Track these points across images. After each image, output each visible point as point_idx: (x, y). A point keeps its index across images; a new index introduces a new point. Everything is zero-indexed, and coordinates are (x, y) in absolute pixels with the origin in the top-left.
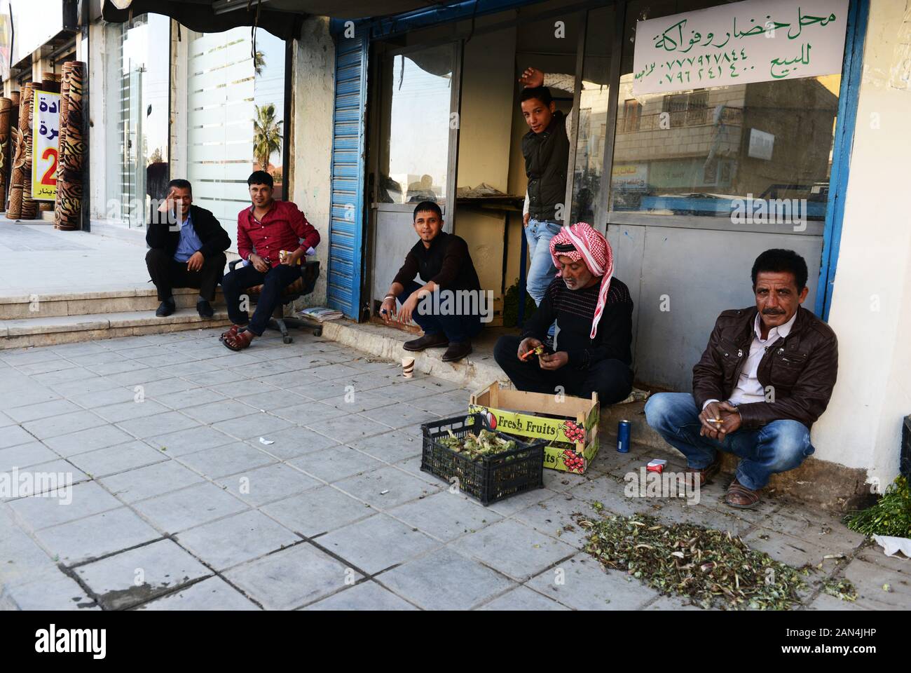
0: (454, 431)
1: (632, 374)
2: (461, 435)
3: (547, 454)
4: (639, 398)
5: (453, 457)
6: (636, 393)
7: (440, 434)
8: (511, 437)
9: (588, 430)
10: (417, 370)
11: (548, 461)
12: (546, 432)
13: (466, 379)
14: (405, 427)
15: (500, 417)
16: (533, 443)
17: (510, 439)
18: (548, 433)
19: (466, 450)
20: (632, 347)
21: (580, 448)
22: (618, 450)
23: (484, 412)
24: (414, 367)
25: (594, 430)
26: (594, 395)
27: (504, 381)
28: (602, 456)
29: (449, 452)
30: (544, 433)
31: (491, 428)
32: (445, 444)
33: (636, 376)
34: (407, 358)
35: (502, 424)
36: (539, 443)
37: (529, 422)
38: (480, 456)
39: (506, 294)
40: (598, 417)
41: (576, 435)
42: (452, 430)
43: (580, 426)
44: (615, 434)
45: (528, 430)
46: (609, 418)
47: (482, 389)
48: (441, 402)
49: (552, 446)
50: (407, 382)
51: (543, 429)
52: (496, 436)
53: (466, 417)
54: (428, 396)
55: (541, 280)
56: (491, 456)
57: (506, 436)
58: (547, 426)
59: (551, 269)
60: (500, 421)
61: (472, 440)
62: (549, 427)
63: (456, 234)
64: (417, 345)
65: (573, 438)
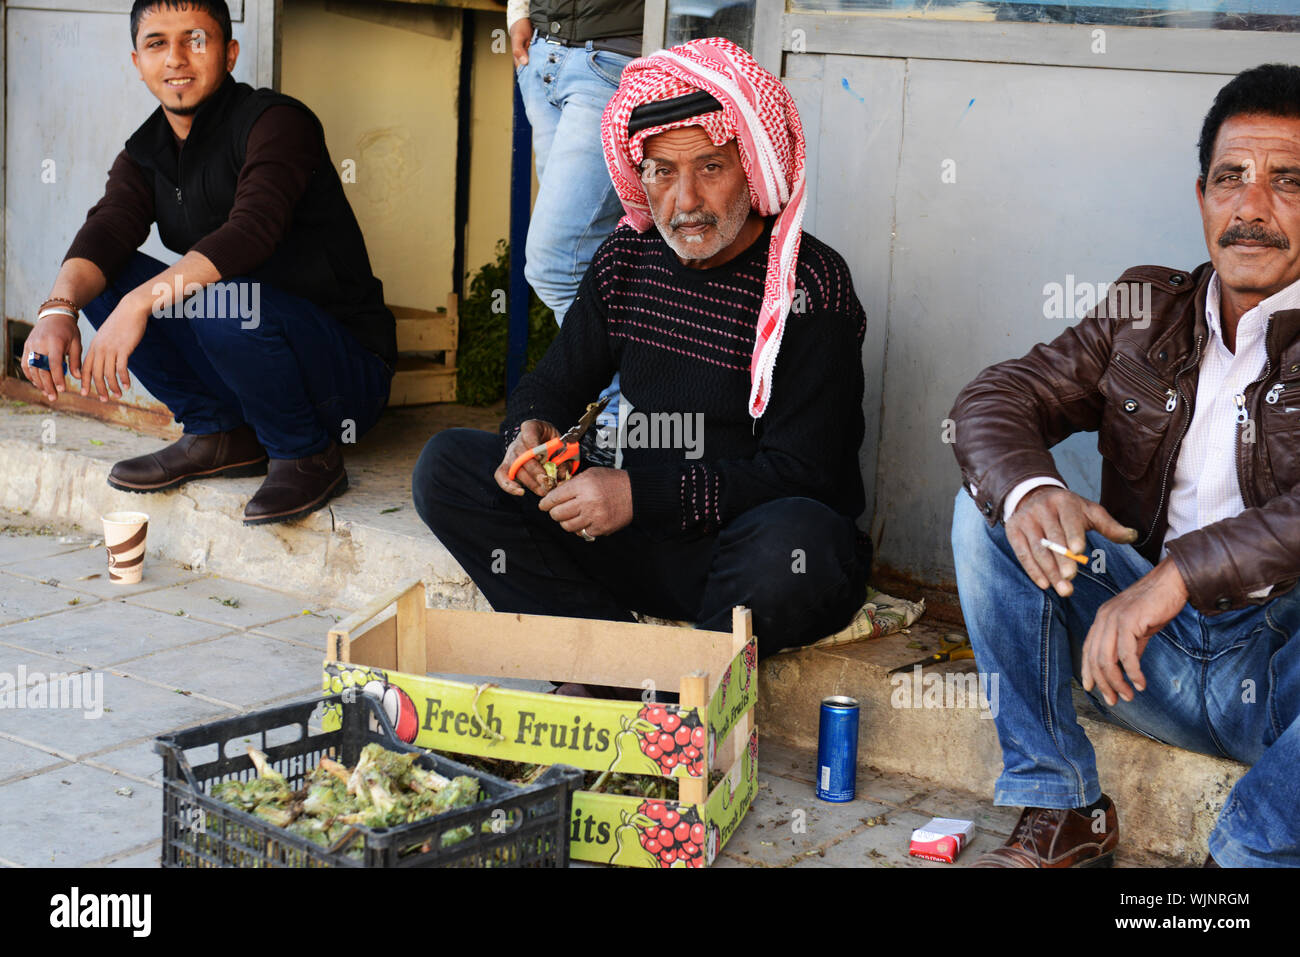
0: (274, 755)
1: (863, 545)
2: (294, 765)
3: (584, 818)
4: (891, 622)
5: (268, 840)
6: (879, 607)
7: (222, 767)
8: (463, 767)
9: (719, 734)
10: (160, 556)
11: (588, 839)
12: (580, 742)
13: (326, 579)
14: (108, 749)
15: (430, 701)
16: (539, 781)
17: (460, 773)
18: (587, 748)
19: (312, 816)
20: (865, 456)
21: (691, 790)
22: (820, 795)
23: (374, 688)
24: (149, 544)
25: (742, 731)
26: (740, 616)
27: (453, 584)
28: (766, 814)
29: (252, 824)
30: (574, 746)
31: (395, 741)
32: (238, 799)
33: (880, 554)
34: (125, 514)
35: (436, 724)
36: (553, 782)
37: (523, 715)
38: (356, 833)
39: (468, 294)
40: (754, 687)
41: (678, 749)
42: (265, 750)
43: (692, 721)
44: (811, 744)
45: (520, 740)
46: (794, 690)
47: (368, 612)
48: (240, 661)
49: (603, 789)
50: (122, 598)
51: (569, 736)
52: (415, 763)
53: (312, 706)
54: (194, 643)
55: (572, 245)
56: (391, 831)
57: (449, 763)
58: (583, 725)
59: (605, 205)
60: (429, 714)
61: (335, 783)
62: (589, 729)
63: (284, 91)
64: (158, 472)
65: (670, 762)
